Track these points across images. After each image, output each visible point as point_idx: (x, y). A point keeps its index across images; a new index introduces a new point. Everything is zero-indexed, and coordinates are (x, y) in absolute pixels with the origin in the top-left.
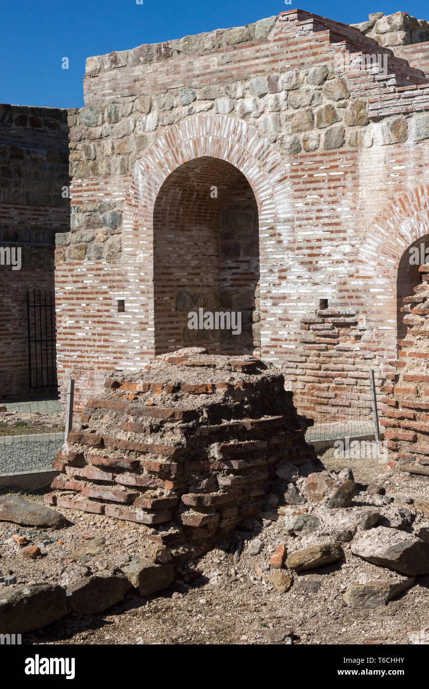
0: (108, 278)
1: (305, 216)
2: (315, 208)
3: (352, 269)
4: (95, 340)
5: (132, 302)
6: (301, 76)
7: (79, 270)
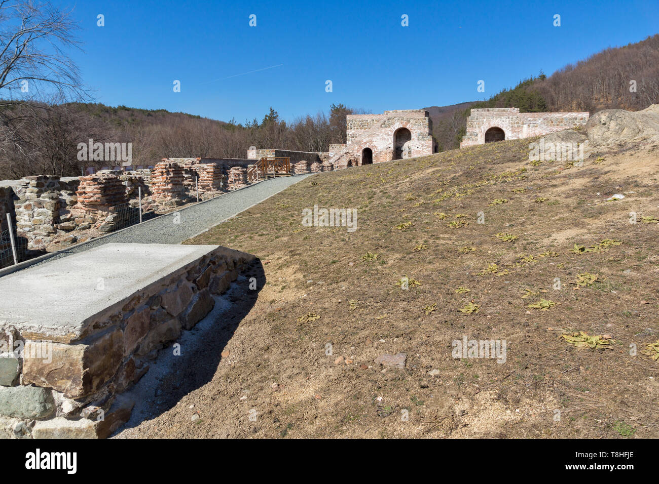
6: (514, 117)
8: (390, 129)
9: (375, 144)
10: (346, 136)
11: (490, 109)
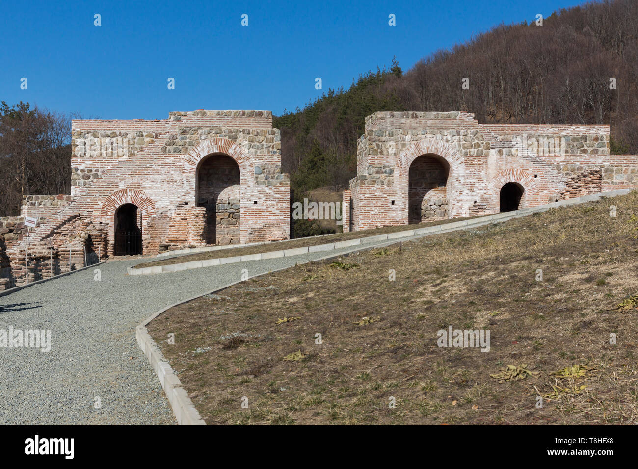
0: (387, 192)
1: (469, 175)
2: (473, 173)
3: (486, 192)
4: (380, 215)
5: (398, 201)
6: (468, 132)
7: (373, 189)
8: (187, 157)
9: (148, 193)
10: (70, 174)
11: (418, 113)
